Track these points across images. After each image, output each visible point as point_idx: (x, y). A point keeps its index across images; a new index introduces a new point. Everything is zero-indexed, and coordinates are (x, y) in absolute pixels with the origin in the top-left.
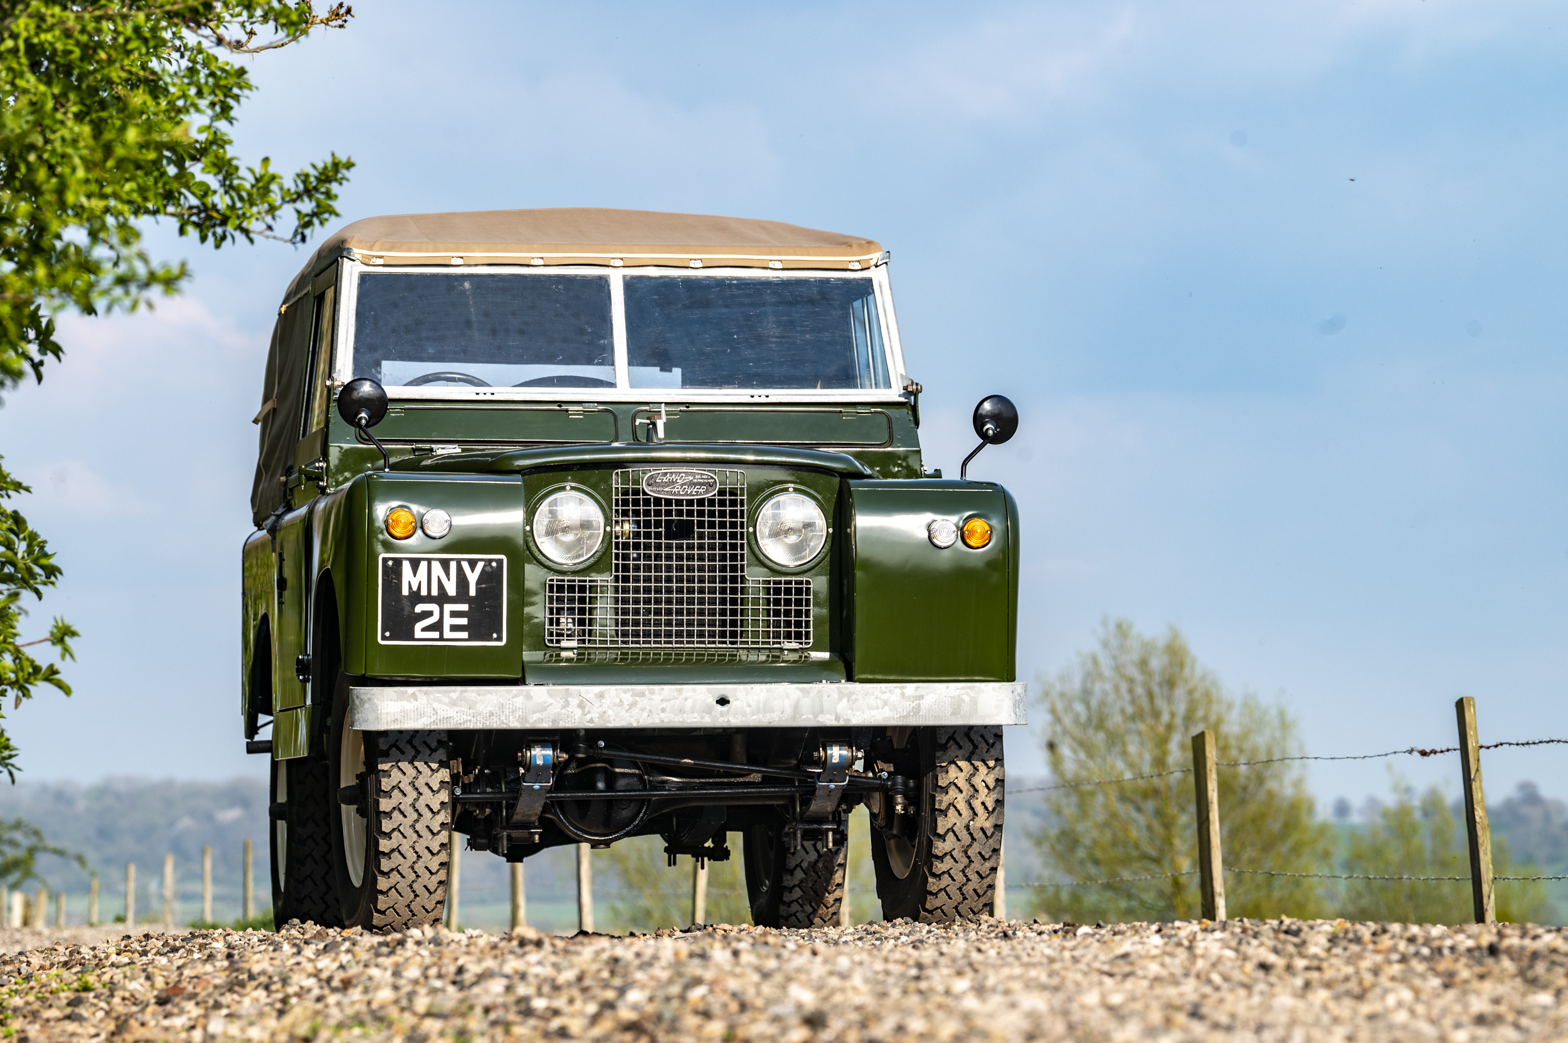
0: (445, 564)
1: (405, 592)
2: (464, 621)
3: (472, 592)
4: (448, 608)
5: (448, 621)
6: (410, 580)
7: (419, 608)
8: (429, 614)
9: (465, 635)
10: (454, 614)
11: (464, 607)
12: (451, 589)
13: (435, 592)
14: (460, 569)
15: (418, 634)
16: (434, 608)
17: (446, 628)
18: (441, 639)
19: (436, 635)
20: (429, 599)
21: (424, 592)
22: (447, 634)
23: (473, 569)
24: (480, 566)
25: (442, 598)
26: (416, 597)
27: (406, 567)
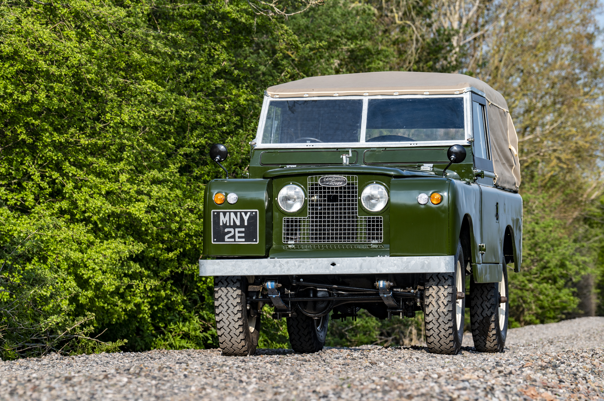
0: (236, 213)
1: (221, 224)
2: (243, 235)
3: (246, 224)
4: (237, 230)
5: (237, 235)
6: (223, 219)
7: (226, 230)
8: (230, 232)
9: (244, 240)
10: (239, 232)
11: (243, 230)
12: (238, 223)
13: (232, 224)
14: (241, 215)
15: (226, 240)
16: (232, 230)
17: (237, 237)
18: (235, 241)
19: (233, 240)
20: (230, 227)
21: (228, 224)
22: (237, 240)
23: (246, 214)
24: (249, 214)
25: (235, 226)
26: (225, 226)
27: (221, 215)
